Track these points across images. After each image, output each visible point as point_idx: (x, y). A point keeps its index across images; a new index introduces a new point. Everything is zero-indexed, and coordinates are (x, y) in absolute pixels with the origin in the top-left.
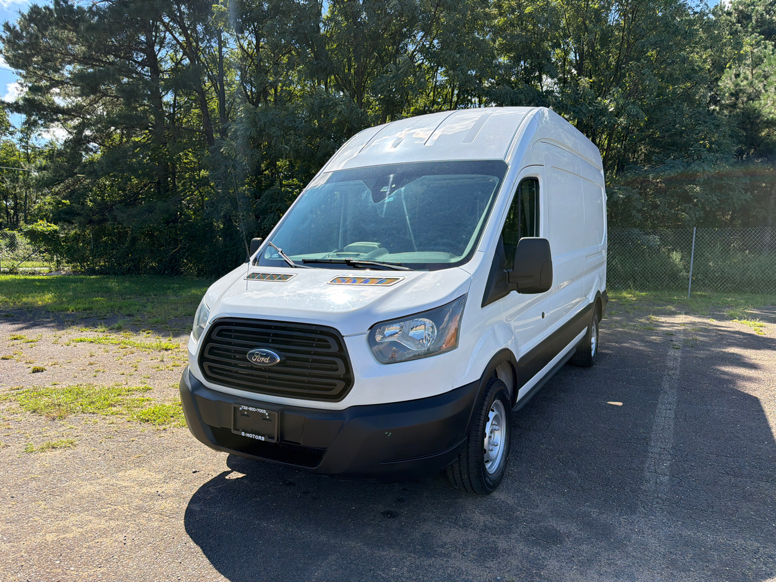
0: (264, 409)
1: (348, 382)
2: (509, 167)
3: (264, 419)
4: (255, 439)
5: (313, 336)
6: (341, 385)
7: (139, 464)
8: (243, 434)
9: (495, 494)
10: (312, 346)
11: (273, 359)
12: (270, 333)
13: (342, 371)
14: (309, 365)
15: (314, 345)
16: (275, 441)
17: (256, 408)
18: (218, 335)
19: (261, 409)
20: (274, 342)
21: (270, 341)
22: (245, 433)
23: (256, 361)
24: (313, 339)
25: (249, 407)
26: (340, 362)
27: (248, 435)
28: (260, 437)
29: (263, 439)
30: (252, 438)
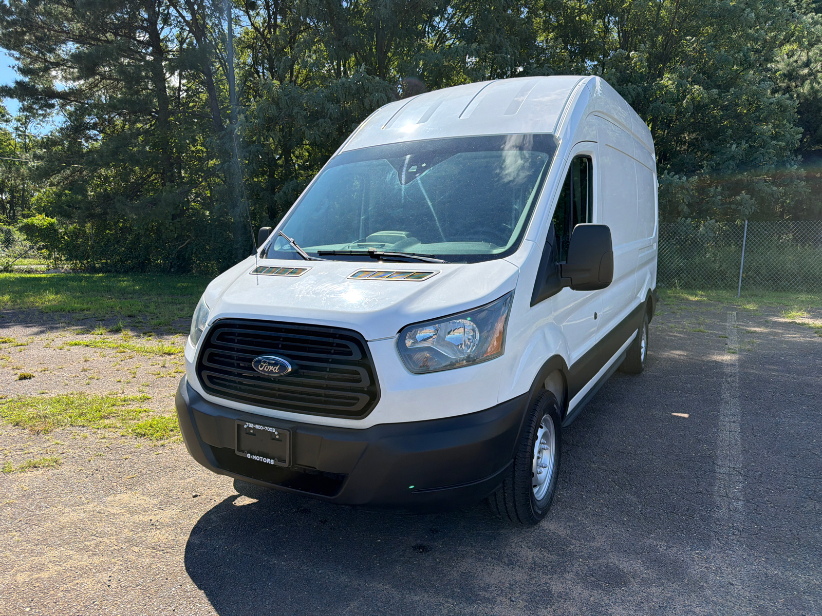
0: (272, 427)
1: (374, 396)
2: (560, 142)
3: (273, 439)
4: (263, 462)
5: (331, 340)
6: (365, 399)
7: (131, 487)
8: (249, 456)
9: (544, 524)
10: (329, 353)
11: (283, 367)
12: (280, 337)
13: (365, 383)
14: (326, 374)
15: (332, 351)
16: (286, 465)
17: (264, 426)
18: (219, 339)
19: (270, 427)
20: (284, 347)
21: (280, 346)
22: (251, 455)
23: (263, 370)
24: (331, 344)
25: (255, 424)
26: (363, 372)
27: (254, 457)
28: (268, 460)
29: (272, 462)
30: (259, 461)
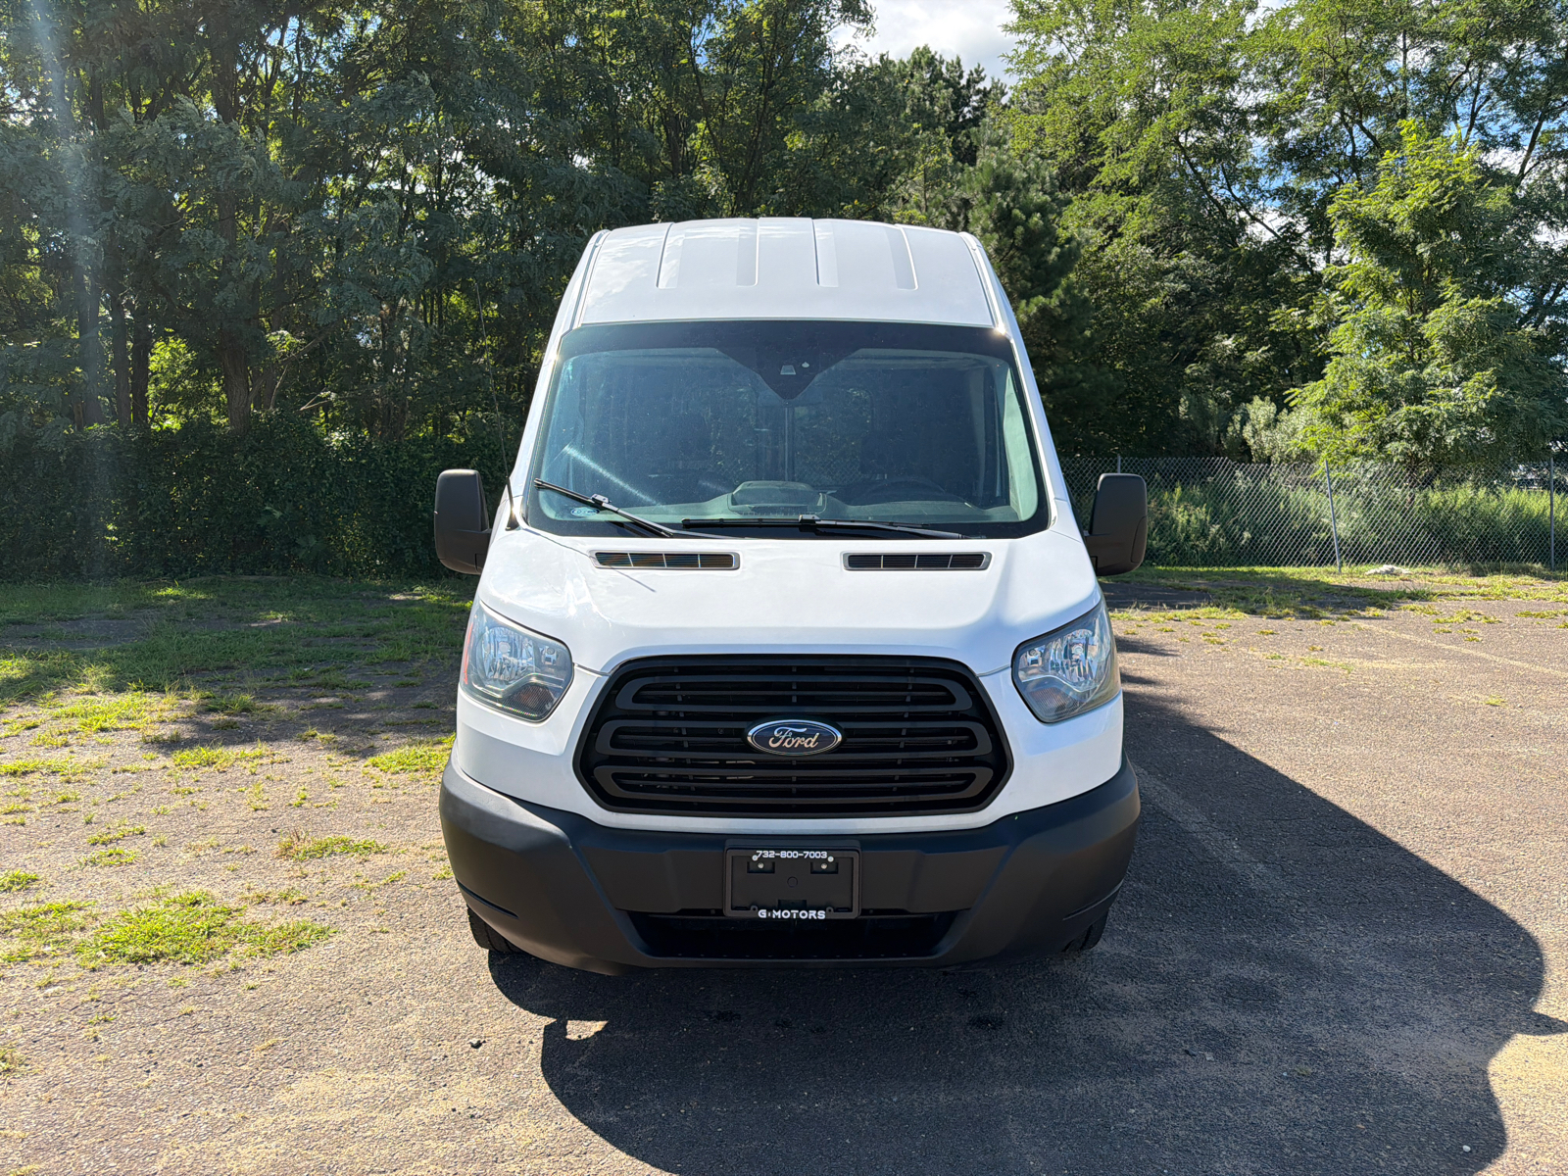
0: (821, 850)
1: (1000, 766)
3: (813, 872)
4: (798, 919)
5: (902, 680)
6: (984, 775)
8: (763, 914)
10: (903, 703)
11: (826, 738)
12: (791, 684)
13: (984, 747)
14: (902, 742)
15: (908, 699)
16: (854, 915)
17: (800, 850)
18: (637, 699)
19: (815, 850)
20: (804, 701)
21: (794, 700)
22: (769, 910)
23: (781, 748)
24: (904, 687)
25: (778, 850)
26: (979, 730)
27: (777, 914)
28: (813, 913)
29: (822, 915)
30: (791, 919)
